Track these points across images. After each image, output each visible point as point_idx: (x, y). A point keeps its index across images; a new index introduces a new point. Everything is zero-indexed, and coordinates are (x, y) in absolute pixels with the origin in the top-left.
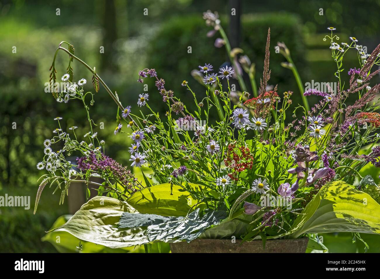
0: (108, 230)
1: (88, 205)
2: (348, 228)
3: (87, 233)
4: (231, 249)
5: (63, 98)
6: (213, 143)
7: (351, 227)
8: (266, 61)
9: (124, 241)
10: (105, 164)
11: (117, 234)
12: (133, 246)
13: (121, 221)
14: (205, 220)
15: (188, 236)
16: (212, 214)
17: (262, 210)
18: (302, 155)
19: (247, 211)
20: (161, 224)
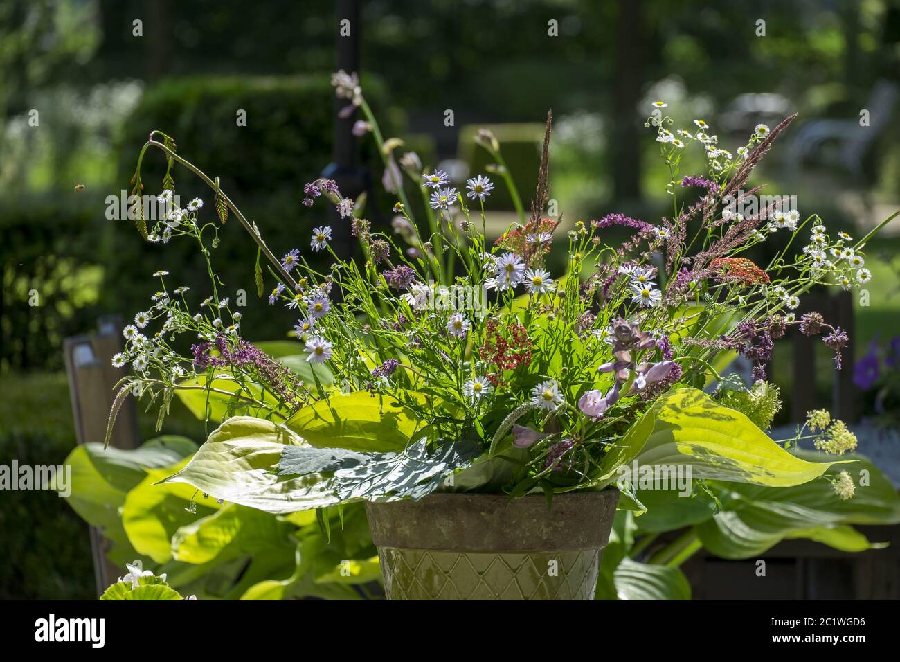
0: (259, 479)
1: (219, 433)
2: (699, 471)
3: (224, 485)
4: (484, 512)
5: (160, 234)
6: (459, 317)
7: (704, 471)
8: (542, 168)
9: (292, 500)
10: (245, 357)
11: (279, 486)
12: (312, 508)
13: (283, 462)
14: (439, 459)
15: (412, 489)
16: (451, 448)
17: (548, 439)
18: (627, 339)
19: (519, 441)
20: (357, 468)
